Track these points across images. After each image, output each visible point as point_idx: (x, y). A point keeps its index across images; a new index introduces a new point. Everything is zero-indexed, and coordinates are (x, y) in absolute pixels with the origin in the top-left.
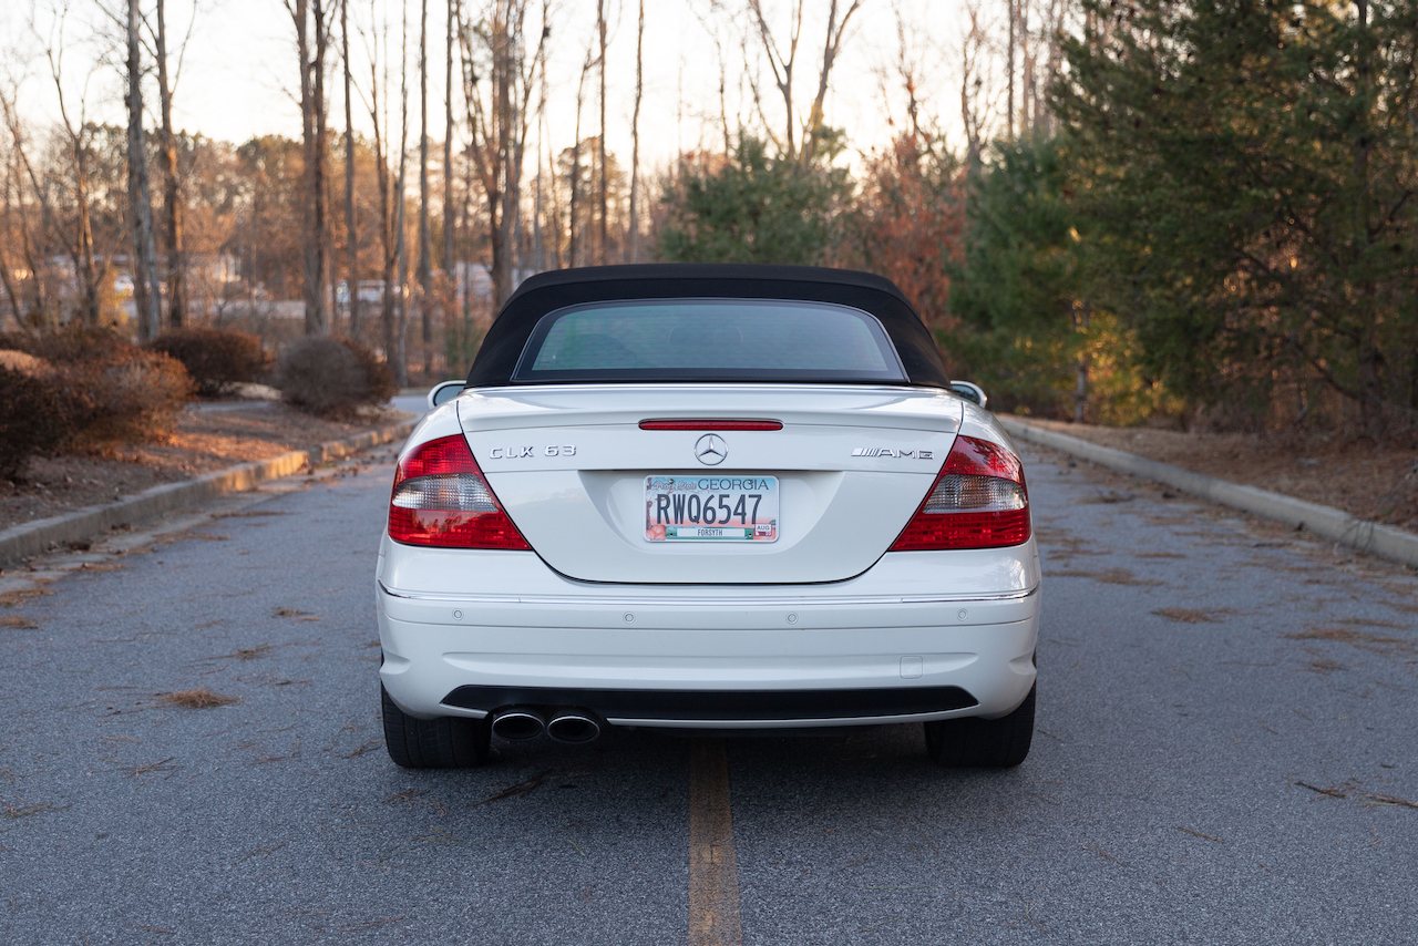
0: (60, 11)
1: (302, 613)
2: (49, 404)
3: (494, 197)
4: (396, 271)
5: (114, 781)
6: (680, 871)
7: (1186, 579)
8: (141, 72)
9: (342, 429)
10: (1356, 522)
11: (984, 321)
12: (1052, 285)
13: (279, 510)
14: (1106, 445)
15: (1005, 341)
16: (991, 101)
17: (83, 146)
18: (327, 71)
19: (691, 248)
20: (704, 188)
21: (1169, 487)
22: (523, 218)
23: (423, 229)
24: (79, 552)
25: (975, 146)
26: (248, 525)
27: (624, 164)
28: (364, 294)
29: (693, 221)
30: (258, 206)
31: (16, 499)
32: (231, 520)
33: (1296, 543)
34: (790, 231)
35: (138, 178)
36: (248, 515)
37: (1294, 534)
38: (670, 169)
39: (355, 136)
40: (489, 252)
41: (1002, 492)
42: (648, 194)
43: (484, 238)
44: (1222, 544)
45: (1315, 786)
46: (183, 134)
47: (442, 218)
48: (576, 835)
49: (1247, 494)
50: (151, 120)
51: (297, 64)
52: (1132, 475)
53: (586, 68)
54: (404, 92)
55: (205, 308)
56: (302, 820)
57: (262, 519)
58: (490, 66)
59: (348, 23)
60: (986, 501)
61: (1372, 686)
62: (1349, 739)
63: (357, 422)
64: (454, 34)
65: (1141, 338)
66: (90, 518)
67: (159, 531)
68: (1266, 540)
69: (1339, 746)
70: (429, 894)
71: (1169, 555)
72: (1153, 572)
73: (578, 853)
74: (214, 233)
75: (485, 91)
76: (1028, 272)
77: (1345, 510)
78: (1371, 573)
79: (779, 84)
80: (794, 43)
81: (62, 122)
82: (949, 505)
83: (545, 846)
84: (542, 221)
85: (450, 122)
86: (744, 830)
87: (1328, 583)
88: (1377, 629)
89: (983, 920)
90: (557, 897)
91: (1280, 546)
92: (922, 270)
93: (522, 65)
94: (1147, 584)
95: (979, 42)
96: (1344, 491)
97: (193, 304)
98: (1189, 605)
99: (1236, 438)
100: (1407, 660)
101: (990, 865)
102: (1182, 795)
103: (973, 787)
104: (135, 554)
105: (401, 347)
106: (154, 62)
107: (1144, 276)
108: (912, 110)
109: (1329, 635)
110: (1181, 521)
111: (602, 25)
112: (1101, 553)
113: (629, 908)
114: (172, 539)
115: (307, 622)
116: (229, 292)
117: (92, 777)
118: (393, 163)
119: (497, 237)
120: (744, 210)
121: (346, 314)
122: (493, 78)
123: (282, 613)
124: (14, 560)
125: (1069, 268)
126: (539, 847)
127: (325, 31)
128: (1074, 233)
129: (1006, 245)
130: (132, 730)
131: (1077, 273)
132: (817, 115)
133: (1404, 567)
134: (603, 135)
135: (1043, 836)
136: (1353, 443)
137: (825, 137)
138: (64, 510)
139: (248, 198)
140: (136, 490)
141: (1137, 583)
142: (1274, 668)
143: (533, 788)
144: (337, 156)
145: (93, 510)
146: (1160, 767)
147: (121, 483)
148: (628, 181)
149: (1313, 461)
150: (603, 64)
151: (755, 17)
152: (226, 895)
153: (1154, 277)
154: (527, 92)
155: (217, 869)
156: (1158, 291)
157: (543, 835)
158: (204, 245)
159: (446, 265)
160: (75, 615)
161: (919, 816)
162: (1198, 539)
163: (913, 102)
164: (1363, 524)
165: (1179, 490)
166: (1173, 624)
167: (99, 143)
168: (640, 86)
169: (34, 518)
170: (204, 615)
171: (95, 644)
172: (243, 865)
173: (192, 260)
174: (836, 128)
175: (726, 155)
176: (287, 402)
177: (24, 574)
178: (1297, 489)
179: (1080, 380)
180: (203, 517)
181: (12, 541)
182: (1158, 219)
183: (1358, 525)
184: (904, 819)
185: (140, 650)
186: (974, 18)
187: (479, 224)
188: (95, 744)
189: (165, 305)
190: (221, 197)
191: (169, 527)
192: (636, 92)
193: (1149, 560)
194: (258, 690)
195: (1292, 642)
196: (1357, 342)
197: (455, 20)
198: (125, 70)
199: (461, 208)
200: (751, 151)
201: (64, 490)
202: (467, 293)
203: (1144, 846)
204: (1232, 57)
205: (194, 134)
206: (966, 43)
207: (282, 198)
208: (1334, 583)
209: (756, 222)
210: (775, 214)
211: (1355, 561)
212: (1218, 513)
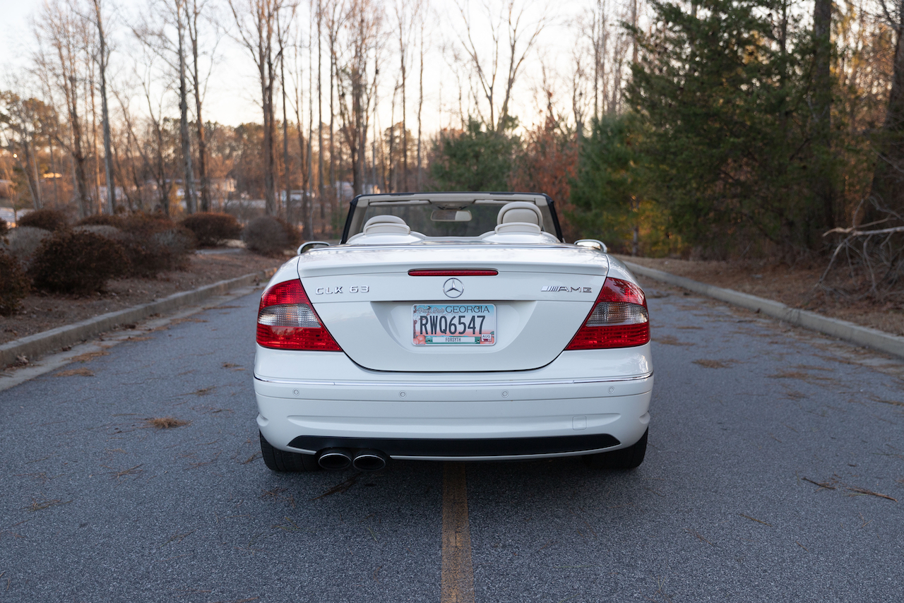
0: (149, 63)
1: (237, 366)
2: (117, 253)
3: (353, 150)
4: (308, 185)
5: (103, 482)
6: (436, 554)
7: (706, 341)
8: (186, 92)
9: (275, 262)
10: (790, 309)
11: (587, 206)
12: (622, 189)
13: (236, 305)
14: (651, 267)
15: (597, 216)
16: (587, 102)
17: (161, 128)
18: (274, 91)
19: (447, 173)
20: (452, 144)
21: (685, 289)
22: (367, 161)
23: (320, 167)
24: (130, 330)
25: (580, 125)
26: (220, 314)
27: (415, 135)
28: (293, 197)
29: (447, 160)
30: (244, 155)
31: (99, 302)
32: (212, 310)
33: (758, 320)
34: (493, 165)
35: (185, 142)
36: (222, 308)
37: (756, 315)
38: (436, 137)
39: (289, 123)
40: (351, 176)
41: (633, 312)
42: (425, 148)
43: (349, 169)
44: (720, 321)
45: (814, 481)
46: (209, 123)
47: (329, 162)
48: (372, 523)
49: (728, 293)
50: (191, 116)
51: (260, 89)
52: (666, 283)
53: (396, 89)
54: (311, 101)
55: (220, 203)
56: (208, 512)
57: (228, 310)
58: (351, 89)
59: (284, 69)
60: (623, 318)
61: (825, 408)
62: (823, 446)
63: (283, 258)
64: (334, 74)
65: (673, 214)
66: (138, 311)
67: (175, 317)
68: (742, 319)
69: (819, 451)
70: (276, 574)
71: (694, 328)
72: (688, 338)
73: (372, 539)
74: (223, 168)
75: (349, 100)
76: (610, 183)
77: (782, 302)
78: (802, 337)
79: (487, 96)
80: (494, 76)
81: (150, 116)
82: (601, 321)
83: (353, 533)
84: (376, 163)
85: (332, 115)
86: (475, 519)
87: (782, 344)
88: (816, 371)
89: (632, 595)
90: (357, 575)
91: (751, 322)
92: (557, 182)
93: (366, 89)
94: (686, 344)
95: (580, 76)
96: (779, 292)
97: (214, 202)
98: (711, 357)
99: (714, 264)
100: (839, 392)
101: (630, 546)
102: (736, 488)
103: (611, 484)
104: (159, 331)
105: (311, 221)
106: (192, 87)
107: (672, 183)
108: (549, 107)
109: (792, 376)
110: (696, 308)
111: (403, 69)
112: (659, 327)
113: (402, 586)
114: (179, 322)
115: (238, 372)
116: (231, 196)
117: (91, 479)
118: (306, 135)
119: (355, 169)
120: (472, 154)
121: (285, 206)
122: (353, 94)
123: (226, 366)
124: (94, 335)
125: (629, 180)
126: (349, 534)
127: (273, 72)
128: (632, 163)
129: (598, 169)
130: (125, 444)
131: (635, 182)
132: (505, 109)
133: (819, 334)
134: (404, 121)
135: (659, 522)
136: (778, 266)
137: (508, 121)
138: (124, 307)
139: (240, 152)
140: (164, 296)
141: (680, 344)
142: (767, 397)
143: (351, 485)
144: (280, 133)
145: (140, 307)
146: (719, 467)
147: (157, 292)
148: (416, 142)
149: (759, 276)
150: (404, 87)
151: (475, 64)
152: (146, 576)
153: (677, 184)
154: (369, 100)
155: (147, 552)
156: (680, 191)
157: (352, 524)
158: (218, 174)
159: (332, 182)
160: (116, 367)
161: (581, 507)
162: (707, 318)
163: (550, 104)
164: (795, 310)
165: (691, 291)
166: (705, 369)
167: (169, 127)
168: (421, 97)
169: (108, 312)
170: (184, 367)
171: (121, 385)
172: (164, 549)
173: (212, 181)
174: (514, 116)
175: (462, 130)
176: (249, 249)
177: (98, 342)
178: (755, 290)
179: (634, 235)
180: (199, 309)
181: (93, 325)
182: (682, 154)
183: (791, 311)
184: (572, 509)
185: (144, 390)
186: (578, 63)
187: (347, 163)
188: (101, 454)
189: (199, 202)
190: (227, 151)
191: (180, 315)
192: (420, 100)
193: (684, 330)
194: (203, 416)
195: (772, 380)
196: (781, 215)
197: (334, 67)
198: (179, 91)
199: (338, 156)
200: (474, 126)
201: (126, 297)
202: (341, 195)
203: (723, 529)
204: (718, 71)
205: (214, 122)
206: (575, 76)
207: (256, 152)
208: (784, 343)
209: (477, 160)
210: (486, 157)
211: (792, 330)
212: (714, 303)
